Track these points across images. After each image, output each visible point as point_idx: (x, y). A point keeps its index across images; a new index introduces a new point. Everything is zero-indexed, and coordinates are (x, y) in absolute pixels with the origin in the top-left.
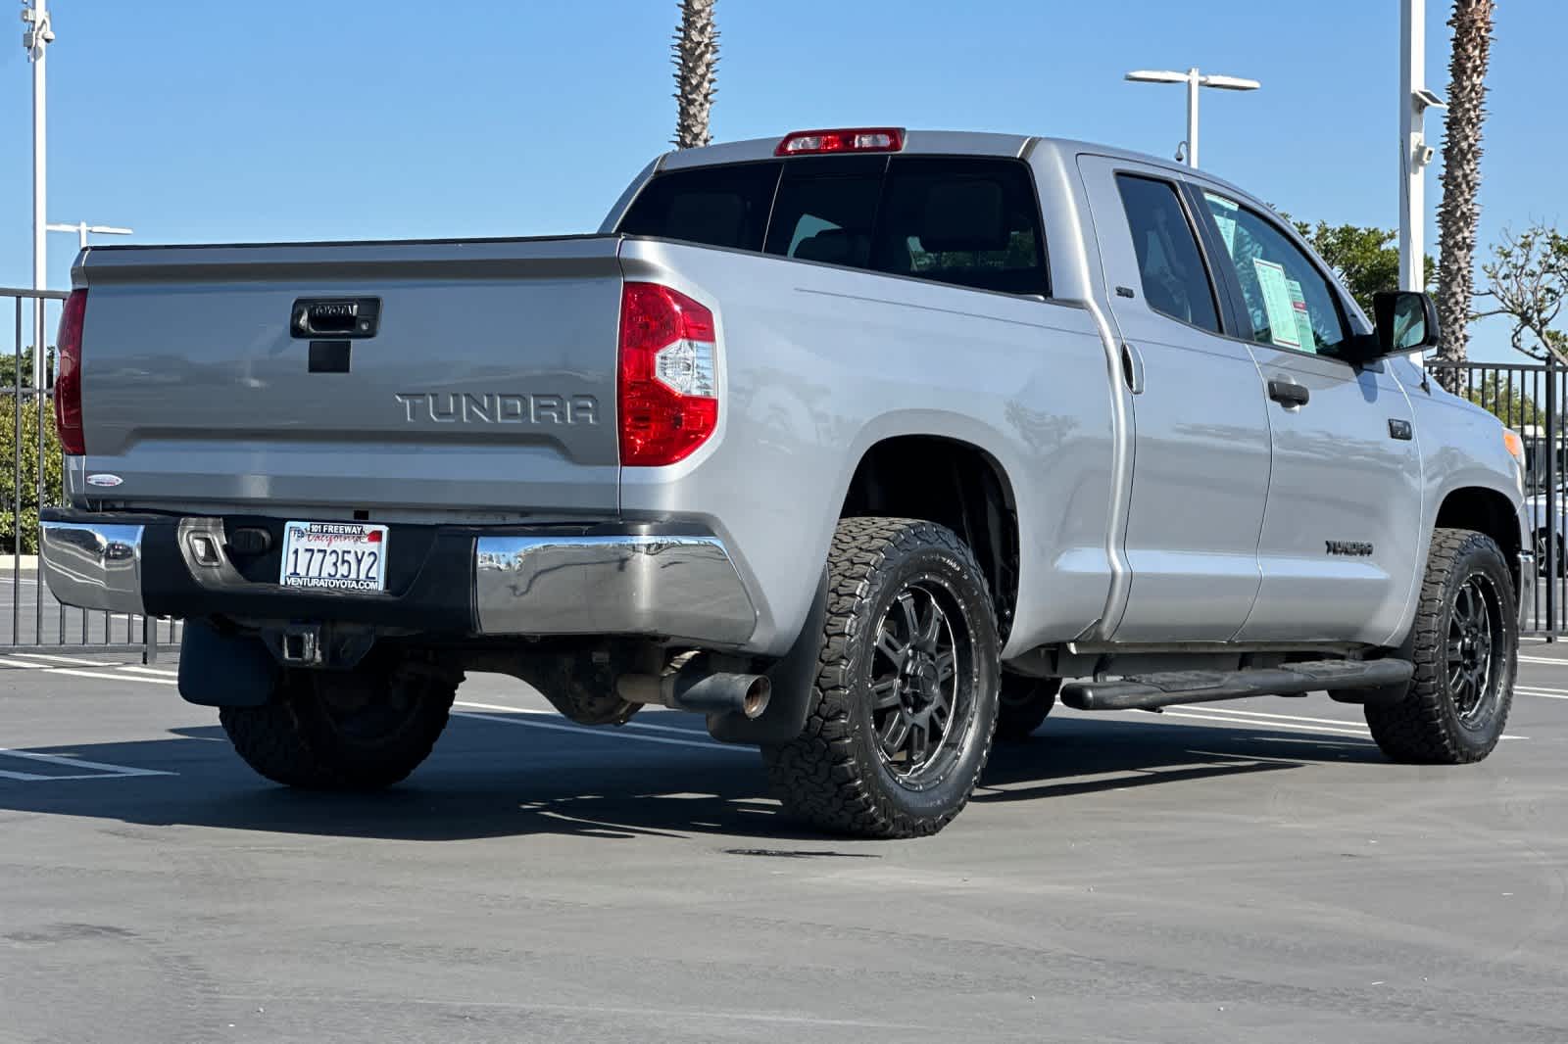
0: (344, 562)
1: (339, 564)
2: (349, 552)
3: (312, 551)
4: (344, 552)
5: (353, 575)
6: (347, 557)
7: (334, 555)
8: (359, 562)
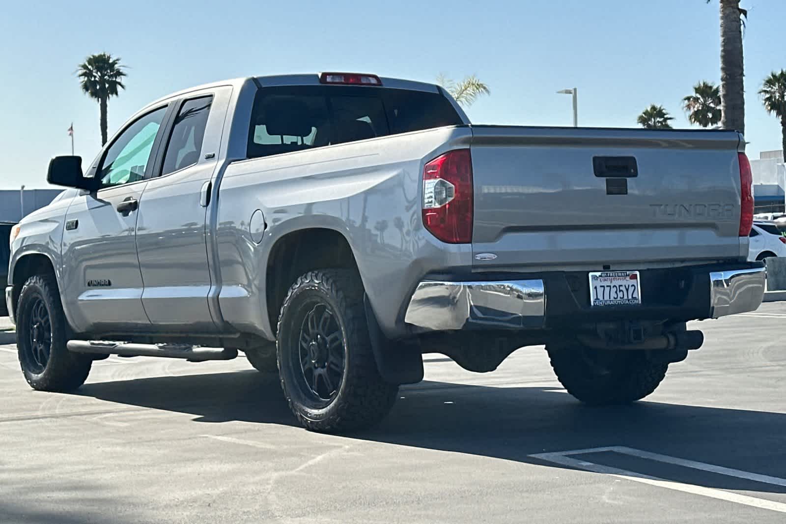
0: (620, 291)
1: (618, 292)
2: (622, 286)
3: (604, 286)
4: (620, 286)
5: (626, 297)
6: (621, 288)
7: (615, 288)
8: (627, 290)
